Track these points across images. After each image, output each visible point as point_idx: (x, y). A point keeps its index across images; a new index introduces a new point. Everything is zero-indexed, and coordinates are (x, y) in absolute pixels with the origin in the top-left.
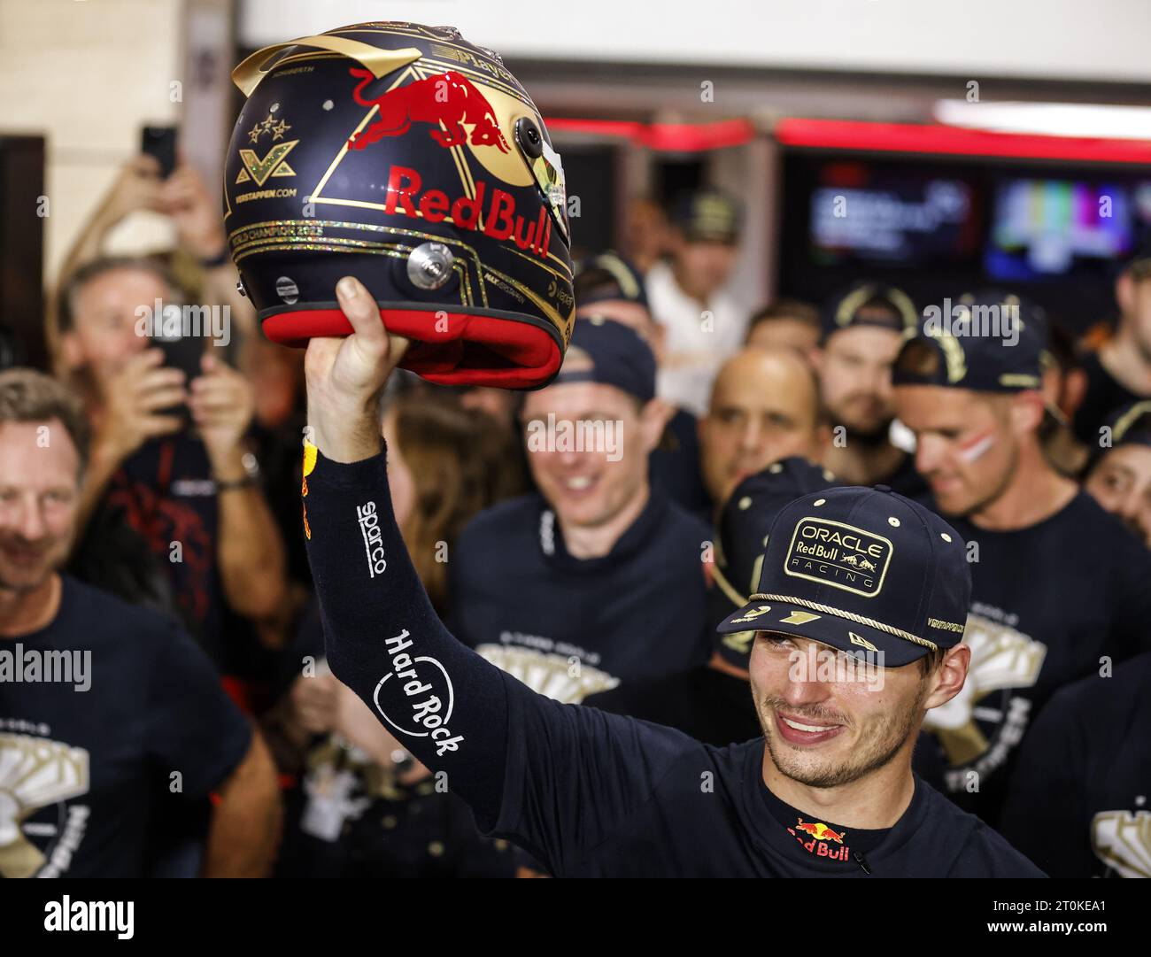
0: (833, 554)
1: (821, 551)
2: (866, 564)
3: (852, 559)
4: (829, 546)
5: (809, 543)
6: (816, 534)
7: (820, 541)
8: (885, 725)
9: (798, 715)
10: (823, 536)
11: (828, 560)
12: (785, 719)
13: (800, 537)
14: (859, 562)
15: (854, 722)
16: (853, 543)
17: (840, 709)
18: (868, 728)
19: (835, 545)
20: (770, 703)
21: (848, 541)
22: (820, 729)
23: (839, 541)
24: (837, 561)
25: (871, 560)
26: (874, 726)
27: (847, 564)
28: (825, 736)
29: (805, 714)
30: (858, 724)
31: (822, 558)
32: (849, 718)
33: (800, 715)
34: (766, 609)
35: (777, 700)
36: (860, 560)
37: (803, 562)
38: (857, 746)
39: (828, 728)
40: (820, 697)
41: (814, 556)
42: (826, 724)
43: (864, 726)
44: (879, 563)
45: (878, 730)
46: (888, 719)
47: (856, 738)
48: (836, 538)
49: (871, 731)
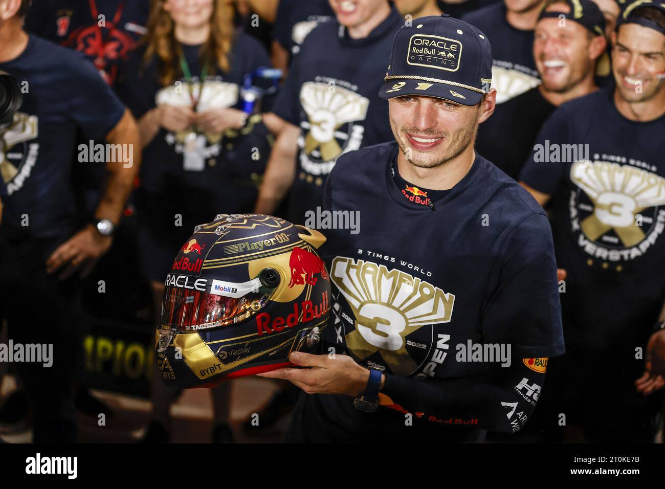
0: (433, 52)
1: (426, 51)
2: (450, 55)
3: (443, 53)
4: (430, 48)
5: (419, 47)
6: (422, 42)
7: (425, 46)
8: (463, 135)
9: (422, 135)
10: (426, 43)
11: (431, 55)
12: (413, 138)
13: (413, 45)
14: (447, 54)
15: (449, 135)
16: (443, 45)
17: (443, 130)
18: (456, 137)
19: (434, 47)
20: (403, 130)
21: (439, 45)
22: (433, 141)
23: (435, 45)
24: (436, 55)
25: (452, 52)
26: (458, 136)
27: (441, 56)
28: (435, 144)
29: (426, 134)
30: (451, 136)
31: (427, 54)
32: (446, 133)
33: (423, 135)
34: (403, 84)
35: (409, 128)
36: (447, 53)
37: (417, 58)
38: (450, 147)
39: (437, 140)
40: (434, 124)
41: (423, 54)
42: (436, 138)
43: (454, 136)
44: (456, 54)
45: (461, 138)
46: (465, 131)
47: (450, 143)
48: (433, 43)
49: (457, 139)
